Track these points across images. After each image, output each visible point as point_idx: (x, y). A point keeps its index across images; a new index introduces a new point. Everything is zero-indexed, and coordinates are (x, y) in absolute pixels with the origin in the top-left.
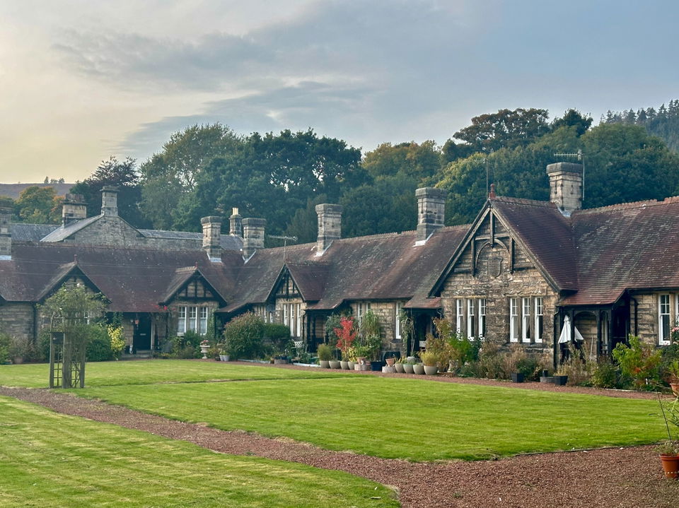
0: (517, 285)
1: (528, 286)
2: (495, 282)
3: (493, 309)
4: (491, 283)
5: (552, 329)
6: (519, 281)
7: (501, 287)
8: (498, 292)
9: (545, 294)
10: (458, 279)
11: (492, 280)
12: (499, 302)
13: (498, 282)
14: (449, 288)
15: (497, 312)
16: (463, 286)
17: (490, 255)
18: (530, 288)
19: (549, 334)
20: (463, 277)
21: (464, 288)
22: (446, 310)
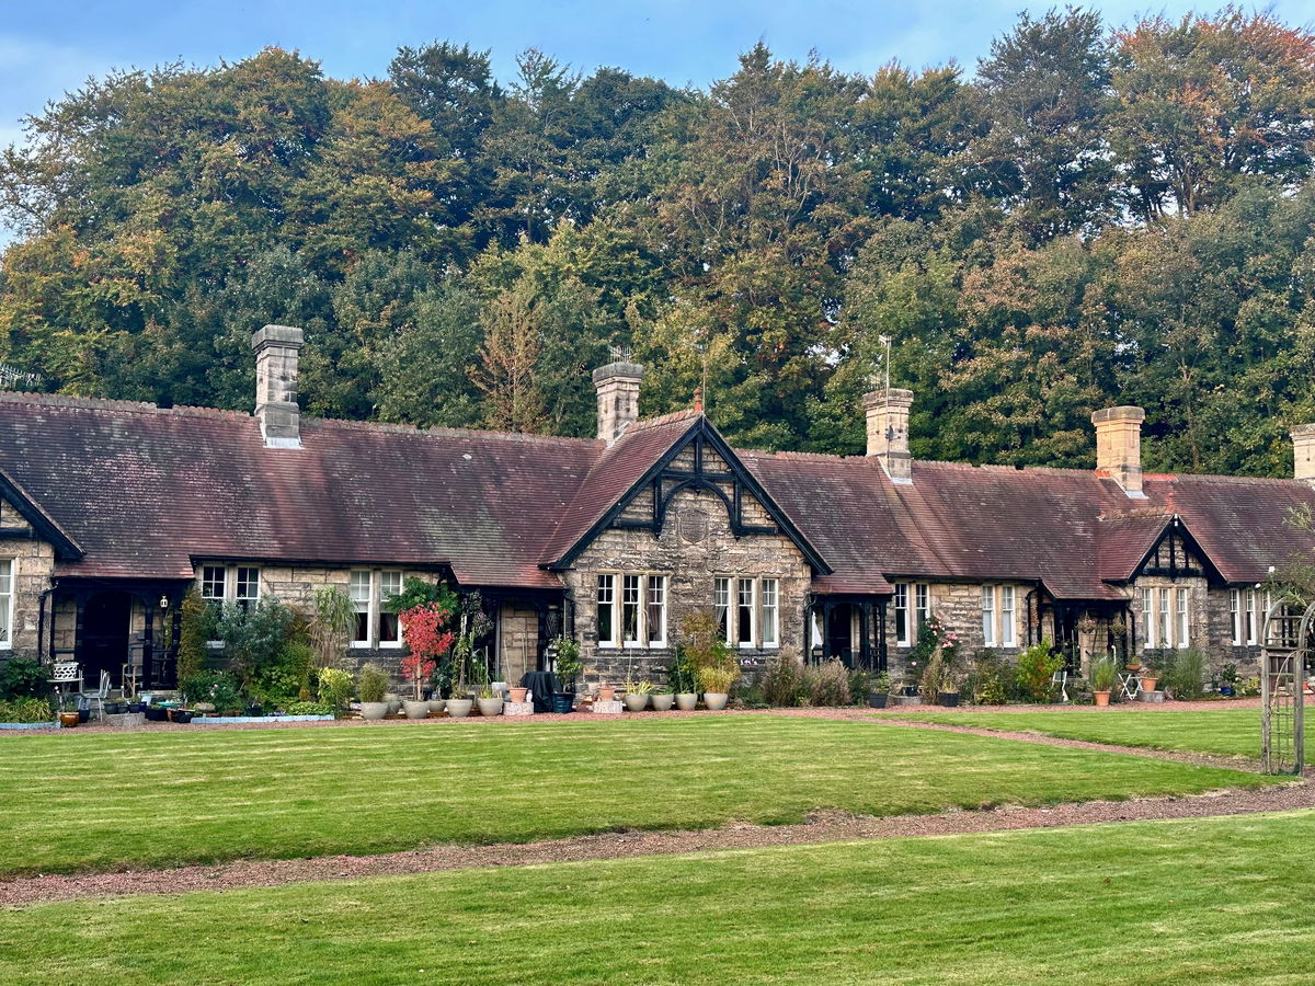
0: (736, 559)
1: (757, 561)
2: (691, 550)
3: (688, 595)
4: (684, 550)
5: (802, 628)
6: (741, 552)
7: (706, 559)
8: (699, 567)
9: (789, 575)
10: (610, 539)
11: (687, 546)
12: (701, 584)
13: (697, 550)
14: (589, 554)
15: (695, 599)
16: (622, 551)
17: (683, 505)
18: (760, 564)
19: (794, 635)
20: (621, 536)
21: (624, 555)
22: (579, 592)
